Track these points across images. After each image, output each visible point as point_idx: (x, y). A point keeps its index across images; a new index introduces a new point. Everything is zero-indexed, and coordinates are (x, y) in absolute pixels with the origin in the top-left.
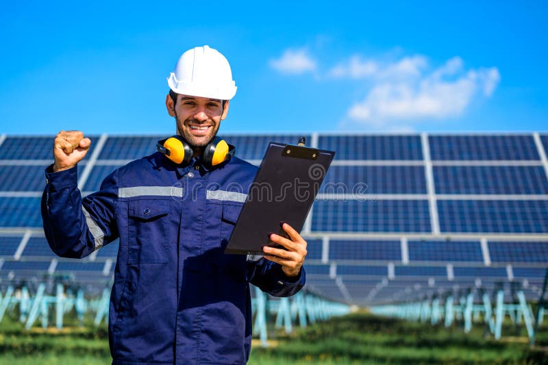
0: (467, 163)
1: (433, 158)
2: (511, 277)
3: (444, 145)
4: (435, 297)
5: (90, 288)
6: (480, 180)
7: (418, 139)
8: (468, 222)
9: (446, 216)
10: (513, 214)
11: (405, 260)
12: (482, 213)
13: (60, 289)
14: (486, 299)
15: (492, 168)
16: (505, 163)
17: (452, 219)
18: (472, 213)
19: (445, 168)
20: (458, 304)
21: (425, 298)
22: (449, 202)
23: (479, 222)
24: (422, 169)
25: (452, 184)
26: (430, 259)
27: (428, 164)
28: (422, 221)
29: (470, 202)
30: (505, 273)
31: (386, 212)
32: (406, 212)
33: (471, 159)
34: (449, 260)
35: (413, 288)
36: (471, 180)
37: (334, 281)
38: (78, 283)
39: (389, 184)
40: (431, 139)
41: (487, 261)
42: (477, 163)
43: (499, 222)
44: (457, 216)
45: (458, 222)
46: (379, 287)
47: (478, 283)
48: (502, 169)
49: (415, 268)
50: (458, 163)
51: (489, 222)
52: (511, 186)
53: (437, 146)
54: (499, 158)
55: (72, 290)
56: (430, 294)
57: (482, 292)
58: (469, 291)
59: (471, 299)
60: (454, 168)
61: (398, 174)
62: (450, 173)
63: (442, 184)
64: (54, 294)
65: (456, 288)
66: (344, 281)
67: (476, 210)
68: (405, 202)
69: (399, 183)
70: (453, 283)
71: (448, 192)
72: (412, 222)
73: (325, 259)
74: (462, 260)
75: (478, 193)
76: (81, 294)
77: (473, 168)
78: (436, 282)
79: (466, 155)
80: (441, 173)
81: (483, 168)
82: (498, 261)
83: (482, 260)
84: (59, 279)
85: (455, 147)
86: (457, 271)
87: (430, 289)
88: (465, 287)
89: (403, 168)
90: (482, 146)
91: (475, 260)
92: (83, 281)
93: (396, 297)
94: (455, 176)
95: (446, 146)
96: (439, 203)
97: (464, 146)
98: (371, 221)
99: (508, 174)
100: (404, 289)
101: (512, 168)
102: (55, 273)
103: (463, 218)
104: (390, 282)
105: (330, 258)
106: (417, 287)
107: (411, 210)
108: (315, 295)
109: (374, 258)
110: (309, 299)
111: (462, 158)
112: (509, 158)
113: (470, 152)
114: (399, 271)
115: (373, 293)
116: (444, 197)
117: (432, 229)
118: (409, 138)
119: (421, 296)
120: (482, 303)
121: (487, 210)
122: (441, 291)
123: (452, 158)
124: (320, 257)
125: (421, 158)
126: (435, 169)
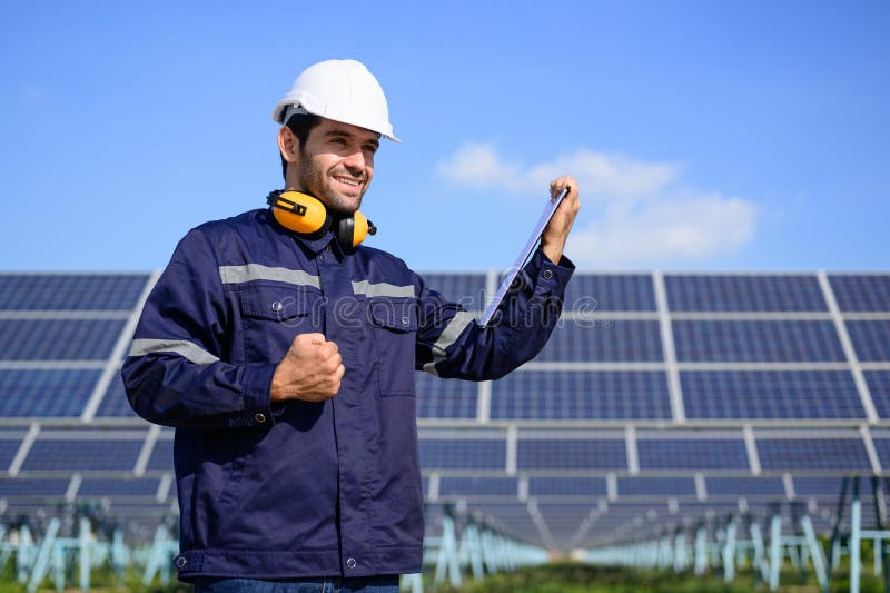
0: (722, 316)
1: (672, 307)
2: (790, 494)
3: (687, 289)
4: (678, 531)
5: (134, 527)
6: (742, 341)
7: (649, 279)
8: (726, 403)
9: (694, 395)
10: (792, 391)
11: (634, 467)
12: (747, 391)
13: (85, 525)
14: (756, 530)
15: (760, 324)
16: (778, 316)
17: (703, 398)
18: (732, 391)
19: (689, 324)
20: (713, 539)
21: (664, 534)
22: (698, 373)
23: (742, 403)
24: (656, 325)
25: (700, 347)
26: (670, 466)
27: (665, 317)
28: (657, 403)
29: (728, 374)
30: (781, 489)
31: (603, 389)
32: (634, 390)
33: (728, 309)
34: (699, 467)
35: (645, 517)
36: (728, 342)
37: (525, 505)
38: (114, 518)
39: (607, 347)
40: (668, 280)
41: (756, 468)
42: (736, 316)
43: (772, 402)
44: (710, 395)
45: (711, 403)
46: (594, 515)
47: (743, 506)
48: (773, 324)
49: (649, 480)
50: (708, 316)
51: (757, 402)
52: (788, 349)
53: (677, 291)
54: (769, 309)
55: (105, 529)
56: (671, 526)
57: (748, 519)
58: (729, 519)
59: (732, 531)
60: (703, 323)
61: (620, 333)
62: (698, 331)
63: (686, 347)
64: (75, 533)
65: (710, 514)
66: (540, 506)
67: (738, 385)
68: (632, 374)
69: (622, 347)
70: (705, 505)
71: (695, 359)
72: (642, 404)
73: (511, 468)
74: (719, 467)
75: (740, 360)
76: (118, 537)
77: (732, 324)
78: (680, 505)
79: (720, 304)
80: (684, 332)
81: (745, 323)
82: (772, 467)
83: (748, 466)
84: (83, 511)
85: (703, 292)
86: (711, 485)
87: (671, 517)
88: (724, 512)
89: (627, 324)
90: (743, 291)
91: (739, 467)
92: (122, 514)
93: (621, 532)
94: (706, 336)
95: (690, 290)
96: (683, 376)
97: (717, 292)
98: (581, 403)
99: (783, 332)
100: (631, 518)
101: (788, 324)
102: (76, 500)
103: (718, 398)
104: (610, 505)
105: (519, 466)
106: (652, 514)
107: (641, 385)
108: (495, 532)
109: (587, 467)
110: (487, 537)
111: (714, 309)
112: (783, 309)
113: (726, 299)
114: (625, 486)
115: (586, 526)
116: (690, 366)
117: (673, 415)
118: (635, 278)
119: (658, 530)
120: (749, 537)
121: (753, 385)
122: (688, 521)
123: (700, 308)
124: (503, 466)
125: (653, 307)
126: (675, 325)
